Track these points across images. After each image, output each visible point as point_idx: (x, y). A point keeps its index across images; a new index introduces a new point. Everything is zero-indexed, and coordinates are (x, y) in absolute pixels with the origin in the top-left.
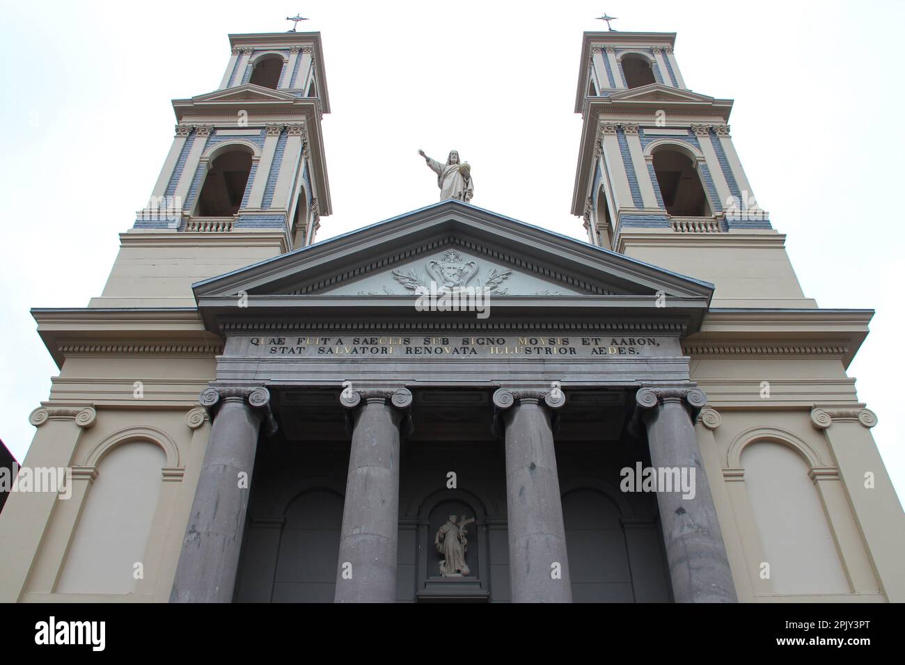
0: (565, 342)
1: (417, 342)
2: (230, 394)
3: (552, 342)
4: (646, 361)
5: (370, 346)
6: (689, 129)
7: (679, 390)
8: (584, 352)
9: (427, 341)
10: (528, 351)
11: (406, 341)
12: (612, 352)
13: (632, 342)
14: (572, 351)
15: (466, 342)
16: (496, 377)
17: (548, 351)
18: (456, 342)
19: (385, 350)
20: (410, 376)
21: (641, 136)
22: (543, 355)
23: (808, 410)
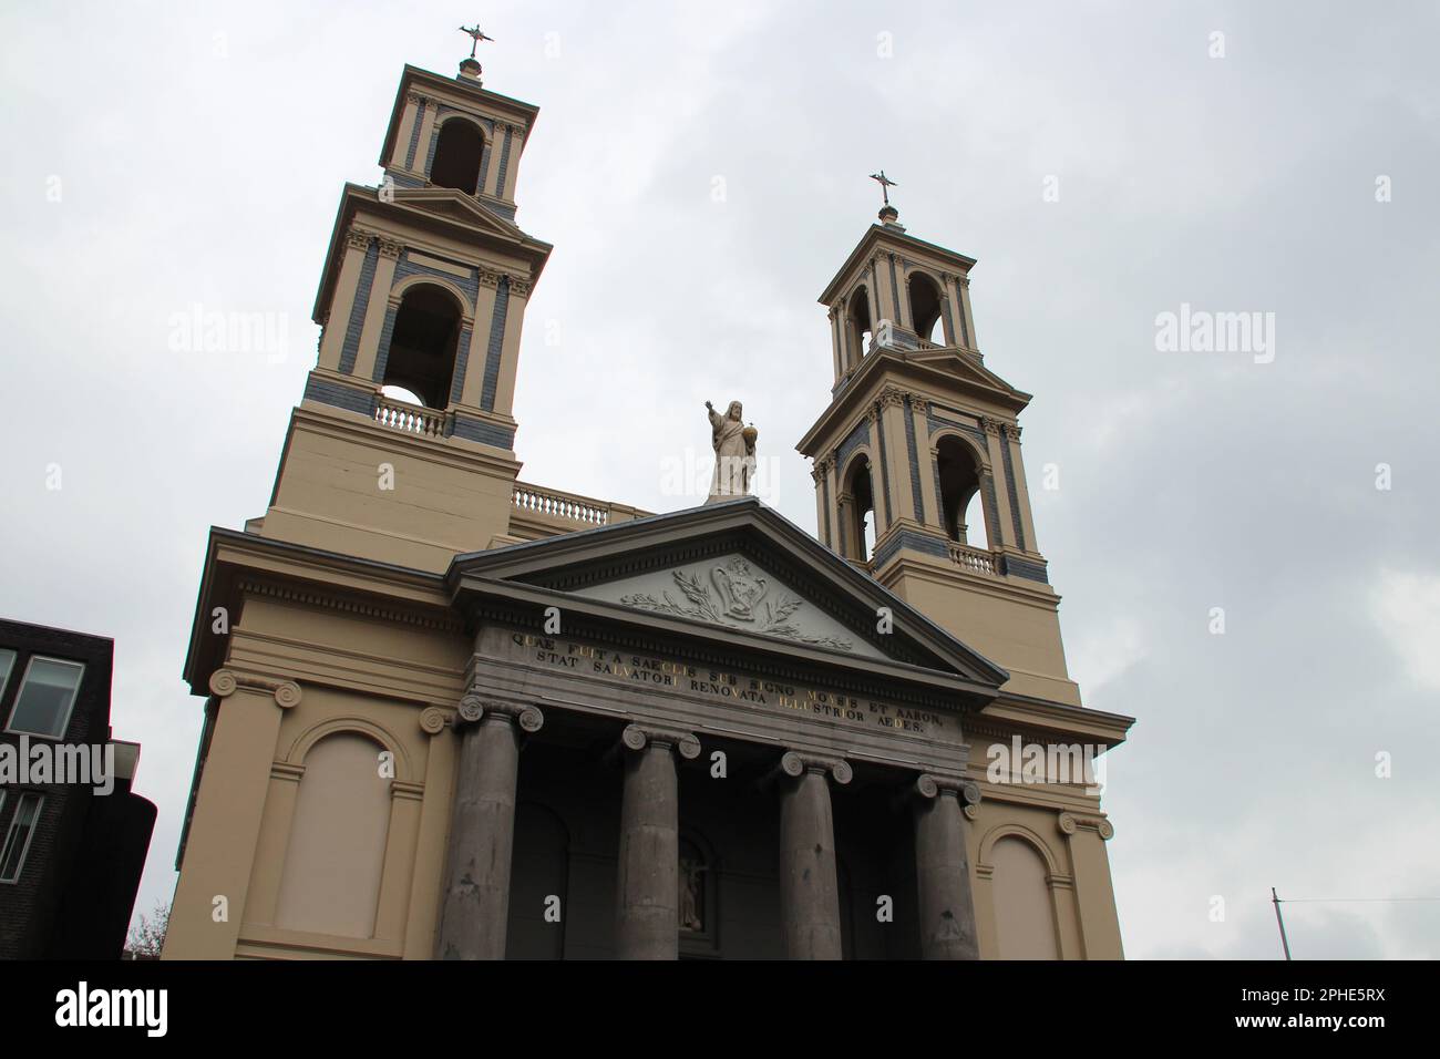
0: (853, 704)
1: (703, 676)
2: (497, 710)
3: (841, 702)
4: (930, 743)
5: (653, 672)
6: (980, 420)
7: (959, 783)
8: (871, 721)
9: (714, 677)
10: (817, 708)
11: (691, 672)
12: (898, 724)
13: (917, 716)
14: (860, 717)
15: (754, 685)
16: (785, 736)
17: (837, 712)
18: (744, 684)
19: (668, 680)
20: (697, 720)
21: (930, 416)
22: (831, 718)
23: (1056, 812)
